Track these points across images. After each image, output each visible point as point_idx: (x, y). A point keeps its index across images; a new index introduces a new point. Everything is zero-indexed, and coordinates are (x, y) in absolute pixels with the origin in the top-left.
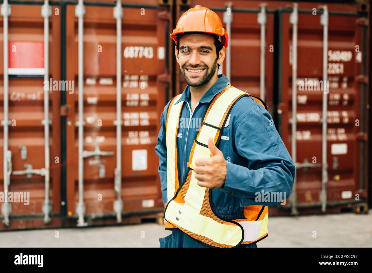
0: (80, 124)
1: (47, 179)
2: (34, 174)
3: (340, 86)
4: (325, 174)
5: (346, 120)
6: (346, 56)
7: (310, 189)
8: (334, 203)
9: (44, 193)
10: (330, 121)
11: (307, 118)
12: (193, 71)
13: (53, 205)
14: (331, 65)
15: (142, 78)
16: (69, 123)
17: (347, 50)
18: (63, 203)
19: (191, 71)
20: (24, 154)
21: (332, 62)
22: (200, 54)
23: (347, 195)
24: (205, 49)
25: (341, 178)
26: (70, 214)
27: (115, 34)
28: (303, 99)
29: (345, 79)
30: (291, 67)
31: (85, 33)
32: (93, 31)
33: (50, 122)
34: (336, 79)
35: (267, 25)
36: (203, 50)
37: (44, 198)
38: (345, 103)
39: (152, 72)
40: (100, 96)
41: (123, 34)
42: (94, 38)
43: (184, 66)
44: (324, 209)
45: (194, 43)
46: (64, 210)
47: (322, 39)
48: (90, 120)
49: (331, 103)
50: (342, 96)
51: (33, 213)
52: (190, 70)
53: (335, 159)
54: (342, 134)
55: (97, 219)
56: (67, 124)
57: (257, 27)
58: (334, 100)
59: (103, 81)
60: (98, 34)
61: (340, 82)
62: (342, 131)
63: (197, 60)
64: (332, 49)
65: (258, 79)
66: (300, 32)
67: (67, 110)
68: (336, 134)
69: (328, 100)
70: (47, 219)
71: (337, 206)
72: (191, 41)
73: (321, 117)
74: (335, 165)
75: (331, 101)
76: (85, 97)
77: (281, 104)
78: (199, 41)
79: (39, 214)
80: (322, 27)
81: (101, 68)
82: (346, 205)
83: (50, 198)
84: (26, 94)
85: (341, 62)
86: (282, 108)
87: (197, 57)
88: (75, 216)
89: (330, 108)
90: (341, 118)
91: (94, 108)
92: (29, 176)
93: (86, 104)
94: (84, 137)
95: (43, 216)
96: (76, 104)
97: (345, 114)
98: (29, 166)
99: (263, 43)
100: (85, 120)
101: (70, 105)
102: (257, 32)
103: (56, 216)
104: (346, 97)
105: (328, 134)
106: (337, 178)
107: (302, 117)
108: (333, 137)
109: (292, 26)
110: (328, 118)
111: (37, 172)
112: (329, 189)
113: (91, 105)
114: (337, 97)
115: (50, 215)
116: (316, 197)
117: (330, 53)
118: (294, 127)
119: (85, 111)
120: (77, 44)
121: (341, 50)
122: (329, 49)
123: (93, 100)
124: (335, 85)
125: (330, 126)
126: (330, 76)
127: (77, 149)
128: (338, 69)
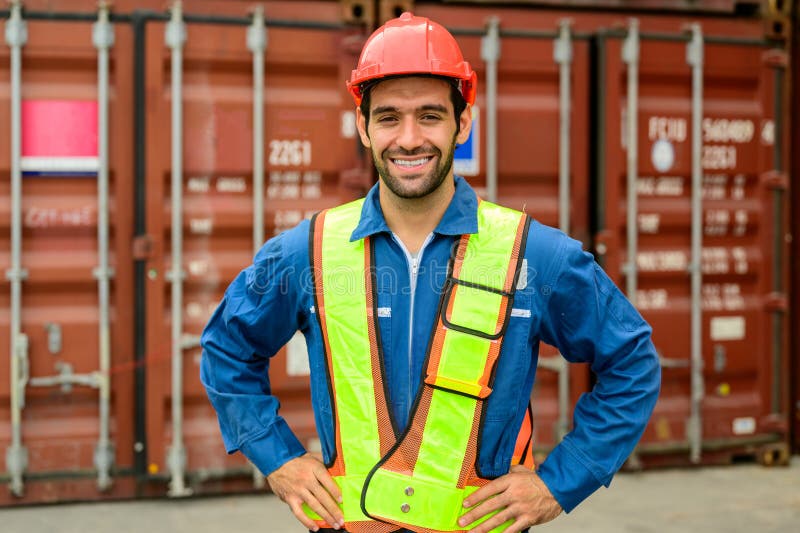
0: (175, 275)
1: (105, 395)
2: (75, 385)
3: (729, 194)
4: (697, 381)
5: (742, 268)
6: (741, 131)
7: (667, 414)
8: (717, 443)
9: (98, 425)
10: (708, 269)
11: (659, 262)
12: (408, 163)
13: (116, 451)
14: (709, 150)
15: (309, 177)
16: (152, 275)
17: (743, 117)
18: (139, 447)
19: (403, 162)
20: (55, 340)
21: (712, 143)
22: (422, 123)
23: (744, 426)
24: (431, 113)
25: (733, 390)
26: (153, 469)
27: (251, 83)
28: (651, 223)
29: (740, 180)
30: (624, 154)
31: (185, 82)
32: (203, 77)
33: (112, 272)
34: (720, 179)
35: (573, 65)
36: (427, 114)
37: (97, 436)
38: (740, 231)
39: (330, 166)
40: (218, 216)
41: (267, 84)
42: (207, 93)
43: (385, 153)
44: (695, 456)
45: (407, 98)
46: (141, 460)
47: (689, 95)
48: (197, 267)
49: (711, 230)
50: (732, 216)
51: (75, 468)
52: (400, 162)
53: (720, 350)
54: (733, 297)
55: (212, 480)
56: (147, 277)
57: (553, 69)
58: (716, 224)
59: (225, 185)
60: (213, 83)
61: (729, 185)
62: (733, 289)
63: (416, 137)
64: (710, 115)
65: (554, 181)
66: (645, 80)
67: (147, 248)
68: (721, 296)
69: (704, 225)
70: (103, 481)
71: (723, 450)
72: (400, 94)
73: (689, 259)
74: (720, 364)
75: (710, 226)
76: (186, 218)
77: (605, 233)
78: (417, 94)
79: (87, 470)
80: (690, 68)
81: (220, 157)
82: (742, 447)
83: (111, 436)
84: (60, 212)
85: (730, 143)
86: (606, 242)
87: (416, 130)
88: (165, 475)
89: (709, 241)
90: (732, 262)
91: (204, 243)
92: (66, 389)
93: (188, 234)
94: (185, 304)
95: (96, 475)
96: (167, 235)
97: (739, 253)
98: (67, 368)
99: (565, 104)
100: (185, 268)
101: (153, 236)
102: (554, 79)
103: (124, 474)
104: (741, 217)
105: (703, 295)
106: (724, 389)
107: (647, 261)
108: (715, 304)
109: (626, 66)
110: (703, 262)
111: (83, 379)
112: (706, 413)
113: (199, 236)
114: (722, 217)
115: (111, 473)
116: (678, 430)
117: (707, 124)
118: (632, 282)
119: (185, 249)
120: (169, 105)
121: (731, 117)
122: (706, 115)
123: (202, 225)
124: (718, 193)
125: (709, 279)
126: (708, 172)
127: (169, 330)
128: (724, 159)
